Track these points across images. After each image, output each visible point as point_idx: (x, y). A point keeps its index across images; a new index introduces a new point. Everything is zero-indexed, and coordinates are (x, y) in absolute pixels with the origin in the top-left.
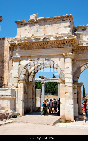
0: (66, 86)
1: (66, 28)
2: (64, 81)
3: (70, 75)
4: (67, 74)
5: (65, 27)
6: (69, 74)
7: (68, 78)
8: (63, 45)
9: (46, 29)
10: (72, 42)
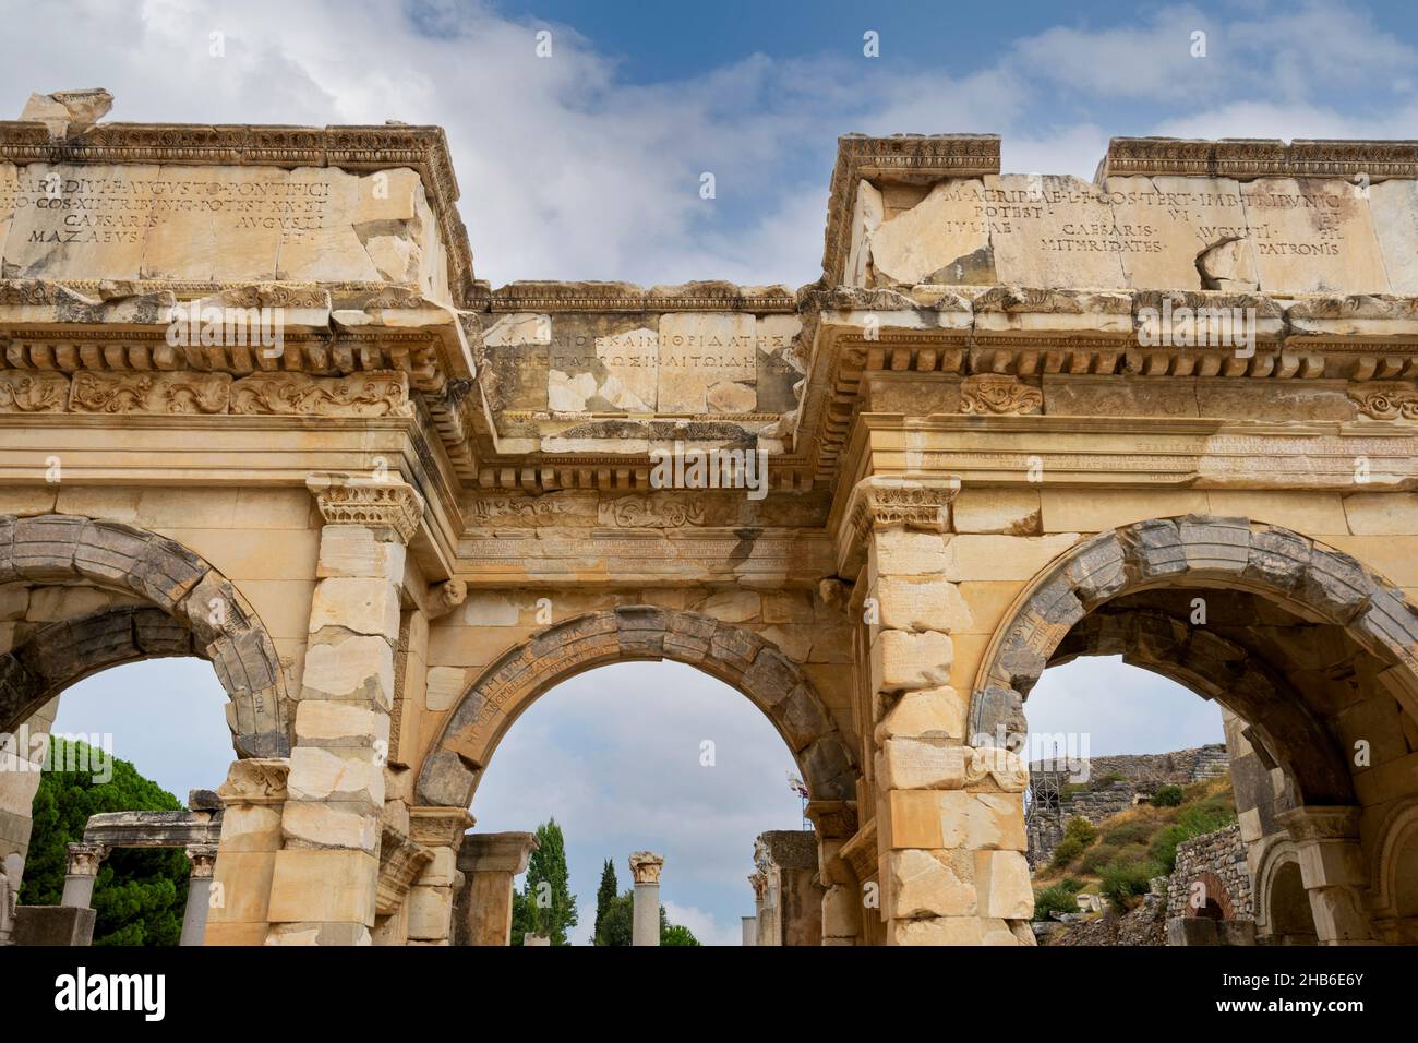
0: (283, 841)
1: (373, 242)
2: (281, 775)
3: (349, 708)
4: (326, 697)
5: (368, 231)
6: (344, 699)
7: (322, 744)
8: (317, 394)
9: (165, 231)
10: (416, 365)
